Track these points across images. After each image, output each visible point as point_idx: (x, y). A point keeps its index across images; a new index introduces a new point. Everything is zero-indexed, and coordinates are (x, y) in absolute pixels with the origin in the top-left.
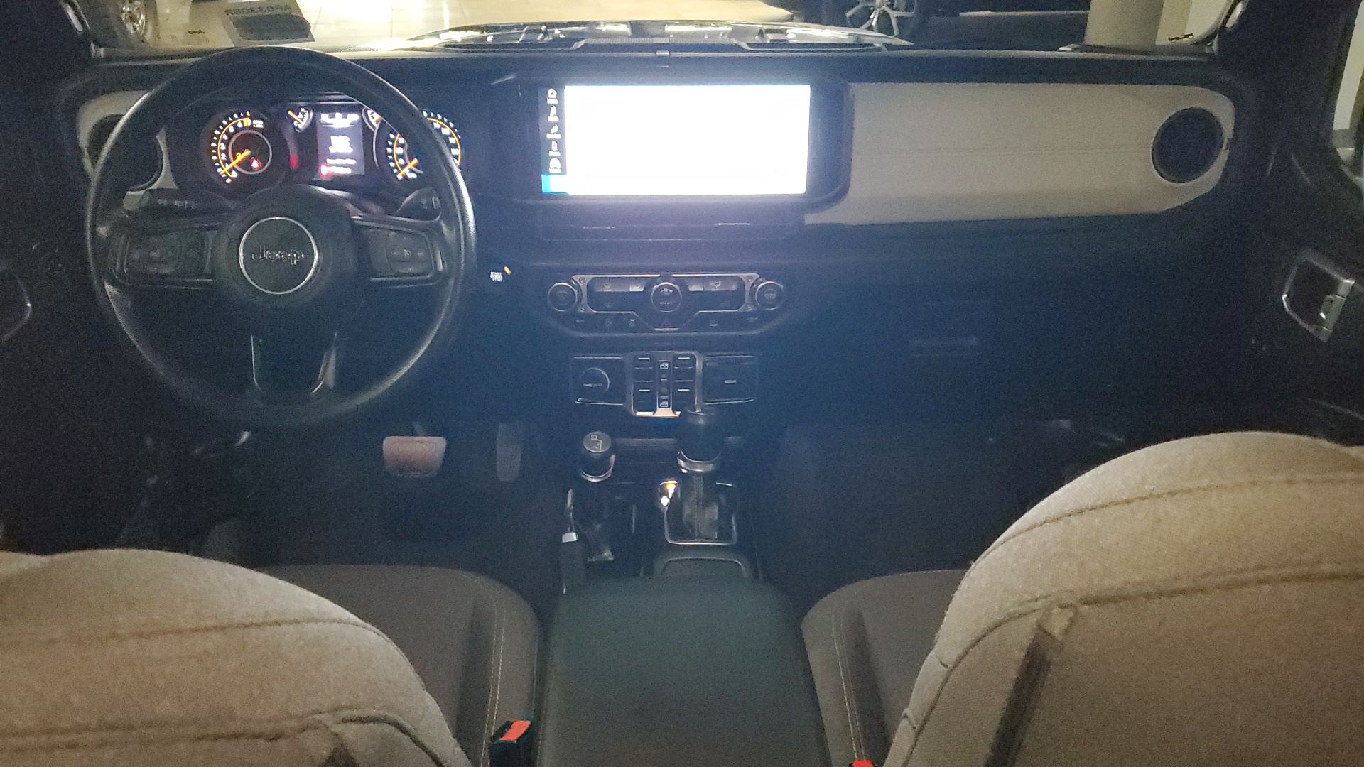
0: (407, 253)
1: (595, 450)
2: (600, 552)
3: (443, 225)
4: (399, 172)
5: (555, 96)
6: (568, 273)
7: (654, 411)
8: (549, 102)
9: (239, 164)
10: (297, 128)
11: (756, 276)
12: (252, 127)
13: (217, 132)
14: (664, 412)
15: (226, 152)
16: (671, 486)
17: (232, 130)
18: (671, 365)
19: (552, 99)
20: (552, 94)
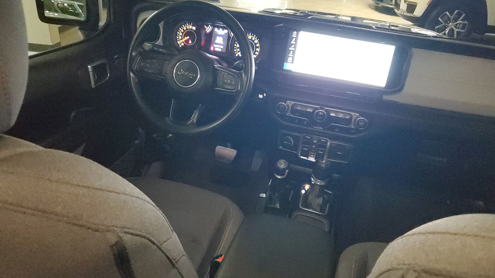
0: (229, 81)
1: (281, 166)
2: (275, 204)
3: (243, 73)
4: (237, 53)
5: (296, 34)
6: (285, 100)
7: (307, 157)
8: (293, 36)
9: (185, 41)
10: (206, 32)
11: (358, 115)
12: (192, 29)
13: (180, 29)
14: (312, 159)
15: (182, 36)
16: (307, 187)
17: (185, 29)
18: (318, 142)
19: (294, 35)
20: (295, 33)
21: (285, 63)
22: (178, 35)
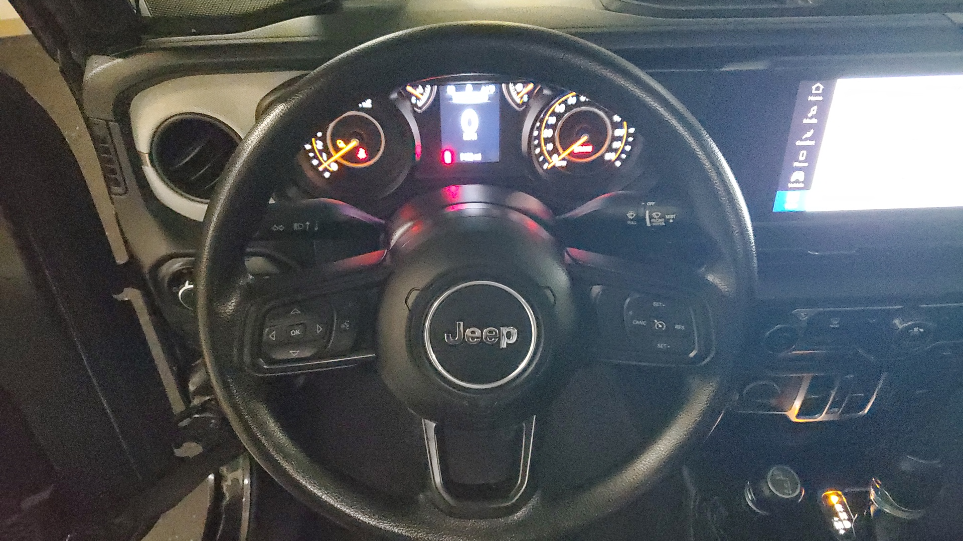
0: (657, 324)
5: (820, 91)
8: (811, 100)
9: (342, 156)
10: (417, 106)
15: (323, 139)
19: (816, 95)
20: (817, 87)
21: (779, 194)
22: (311, 155)
